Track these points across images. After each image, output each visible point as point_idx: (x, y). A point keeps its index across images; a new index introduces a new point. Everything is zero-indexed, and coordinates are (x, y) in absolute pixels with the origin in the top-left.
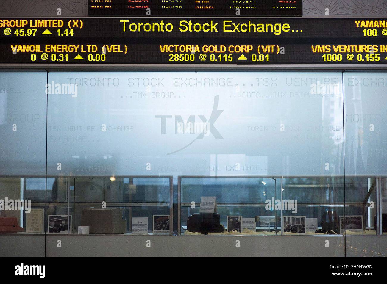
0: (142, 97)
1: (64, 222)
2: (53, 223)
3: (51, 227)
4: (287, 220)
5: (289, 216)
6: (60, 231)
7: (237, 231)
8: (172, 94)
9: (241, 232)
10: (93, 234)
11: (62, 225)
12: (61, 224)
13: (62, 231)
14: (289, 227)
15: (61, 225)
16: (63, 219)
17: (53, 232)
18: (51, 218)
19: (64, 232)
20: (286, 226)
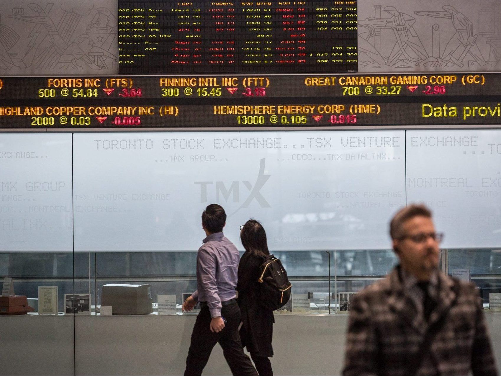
0: (179, 161)
1: (82, 302)
2: (70, 303)
3: (68, 307)
4: (343, 297)
5: (346, 293)
6: (79, 312)
7: (287, 310)
8: (213, 157)
9: (291, 311)
10: (116, 314)
11: (81, 305)
12: (79, 303)
13: (81, 311)
14: (346, 305)
15: (79, 305)
16: (82, 298)
17: (70, 313)
18: (67, 297)
19: (83, 312)
20: (343, 303)
